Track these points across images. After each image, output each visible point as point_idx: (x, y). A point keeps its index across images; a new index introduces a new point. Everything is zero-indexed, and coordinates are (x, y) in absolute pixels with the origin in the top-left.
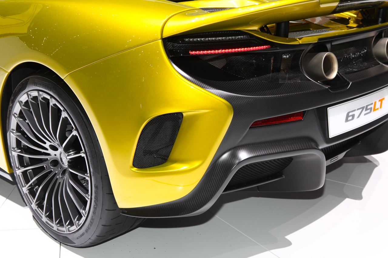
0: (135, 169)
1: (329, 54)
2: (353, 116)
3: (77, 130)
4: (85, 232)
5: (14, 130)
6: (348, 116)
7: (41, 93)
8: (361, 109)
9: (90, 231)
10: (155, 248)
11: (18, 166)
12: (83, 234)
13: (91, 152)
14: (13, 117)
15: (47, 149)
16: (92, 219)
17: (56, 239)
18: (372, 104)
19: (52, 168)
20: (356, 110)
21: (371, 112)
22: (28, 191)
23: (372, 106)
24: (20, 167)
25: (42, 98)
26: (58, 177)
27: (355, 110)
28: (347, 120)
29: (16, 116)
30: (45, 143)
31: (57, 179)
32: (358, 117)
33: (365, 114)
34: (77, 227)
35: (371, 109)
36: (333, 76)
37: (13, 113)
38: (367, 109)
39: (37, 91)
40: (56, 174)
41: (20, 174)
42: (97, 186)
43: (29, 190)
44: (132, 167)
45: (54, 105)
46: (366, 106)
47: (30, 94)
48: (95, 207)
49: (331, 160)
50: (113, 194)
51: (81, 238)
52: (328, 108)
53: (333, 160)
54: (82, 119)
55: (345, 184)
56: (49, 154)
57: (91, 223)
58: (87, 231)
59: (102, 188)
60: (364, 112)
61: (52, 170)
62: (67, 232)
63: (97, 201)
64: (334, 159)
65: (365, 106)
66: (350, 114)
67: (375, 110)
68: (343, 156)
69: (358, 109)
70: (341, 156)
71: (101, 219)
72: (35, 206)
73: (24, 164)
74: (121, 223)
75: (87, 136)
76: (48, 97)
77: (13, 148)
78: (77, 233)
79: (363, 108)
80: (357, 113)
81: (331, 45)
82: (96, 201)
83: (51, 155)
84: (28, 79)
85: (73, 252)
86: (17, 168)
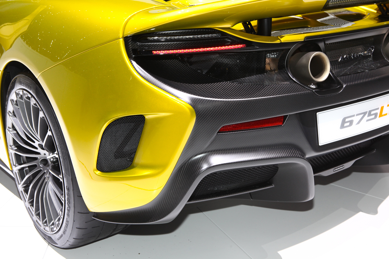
0: (98, 172)
1: (318, 54)
2: (351, 122)
3: (51, 130)
4: (63, 234)
5: (11, 128)
6: (344, 121)
7: (25, 92)
8: (363, 115)
9: (67, 233)
10: (139, 254)
11: (15, 164)
12: (61, 236)
13: (62, 153)
14: (8, 115)
15: (36, 148)
16: (67, 221)
17: (45, 239)
18: (378, 109)
19: (41, 167)
20: (355, 115)
21: (375, 117)
22: (23, 189)
23: (378, 111)
24: (17, 165)
25: (26, 98)
26: (46, 176)
27: (353, 116)
28: (342, 126)
29: (10, 114)
30: (34, 142)
31: (45, 178)
32: (359, 123)
33: (368, 120)
34: (57, 228)
35: (376, 115)
36: (324, 78)
37: (8, 112)
38: (370, 115)
39: (22, 90)
40: (45, 173)
41: (17, 172)
42: (68, 188)
43: (24, 187)
44: (96, 170)
45: (34, 104)
46: (369, 111)
47: (18, 92)
48: (68, 209)
49: (334, 169)
50: (82, 197)
51: (61, 239)
52: (317, 113)
53: (337, 169)
54: (54, 120)
55: (365, 195)
56: (39, 153)
57: (67, 225)
58: (64, 232)
59: (73, 190)
60: (366, 118)
61: (42, 169)
62: (50, 232)
63: (70, 204)
64: (339, 168)
65: (367, 111)
66: (347, 120)
67: (381, 115)
68: (352, 164)
69: (357, 115)
70: (348, 165)
71: (74, 221)
72: (28, 203)
73: (21, 162)
74: (99, 226)
75: (58, 137)
76: (30, 96)
77: (10, 146)
78: (58, 234)
79: (365, 113)
80: (356, 119)
81: (325, 44)
82: (68, 203)
83: (41, 154)
84: (16, 78)
85: (58, 253)
86: (14, 165)
